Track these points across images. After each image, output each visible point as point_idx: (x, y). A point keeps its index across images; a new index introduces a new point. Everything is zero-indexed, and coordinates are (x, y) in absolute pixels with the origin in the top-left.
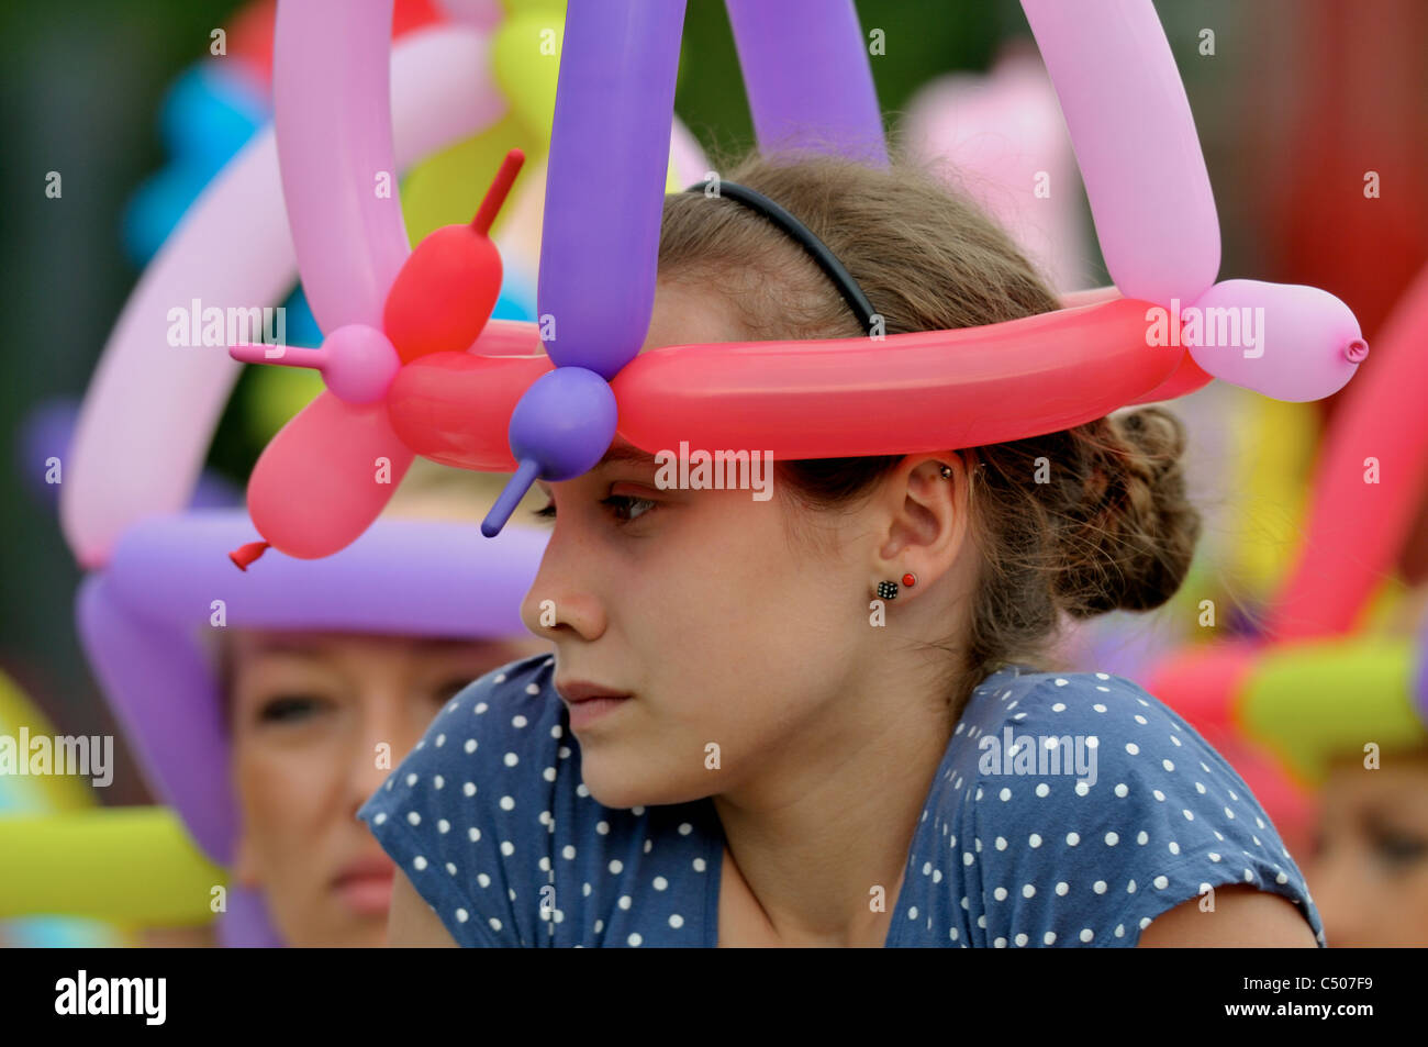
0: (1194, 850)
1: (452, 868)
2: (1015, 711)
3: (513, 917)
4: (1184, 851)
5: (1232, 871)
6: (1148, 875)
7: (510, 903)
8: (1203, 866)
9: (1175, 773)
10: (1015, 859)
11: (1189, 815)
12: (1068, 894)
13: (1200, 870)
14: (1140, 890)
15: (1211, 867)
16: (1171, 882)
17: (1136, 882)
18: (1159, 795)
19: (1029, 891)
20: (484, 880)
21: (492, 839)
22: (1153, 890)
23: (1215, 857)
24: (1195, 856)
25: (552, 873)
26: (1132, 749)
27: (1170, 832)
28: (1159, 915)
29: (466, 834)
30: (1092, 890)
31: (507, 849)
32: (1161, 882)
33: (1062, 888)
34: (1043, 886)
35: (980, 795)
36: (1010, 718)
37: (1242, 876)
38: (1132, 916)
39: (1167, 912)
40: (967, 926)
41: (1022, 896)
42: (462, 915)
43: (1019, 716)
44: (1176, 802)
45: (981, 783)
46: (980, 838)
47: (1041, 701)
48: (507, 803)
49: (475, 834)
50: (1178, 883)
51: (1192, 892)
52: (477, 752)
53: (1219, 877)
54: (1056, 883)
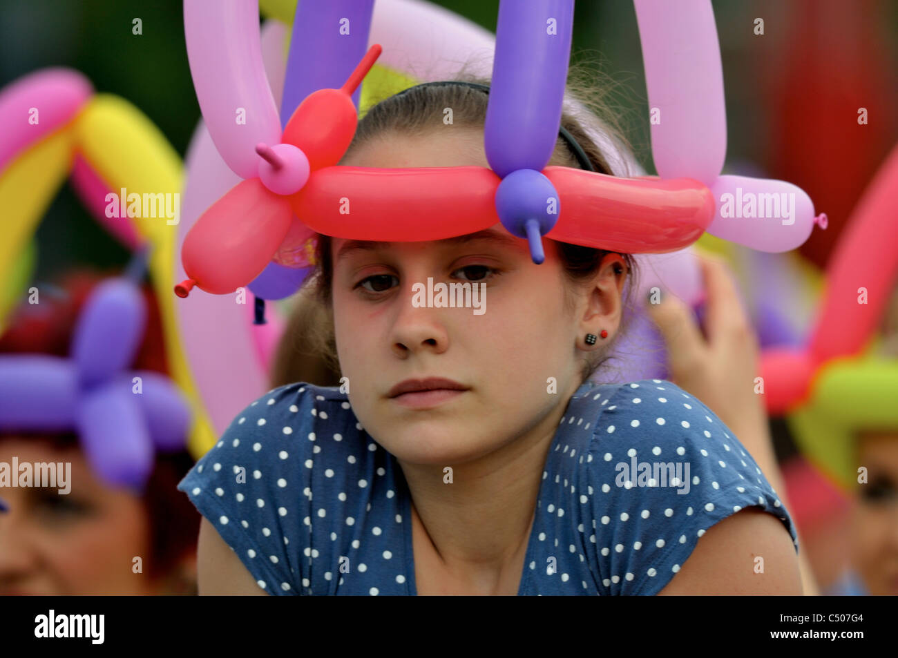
0: (727, 486)
1: (245, 524)
2: (608, 405)
3: (286, 555)
4: (722, 487)
5: (752, 498)
6: (701, 503)
7: (284, 546)
8: (735, 496)
9: (712, 438)
10: (616, 497)
11: (723, 464)
12: (649, 518)
13: (733, 498)
14: (696, 513)
15: (740, 496)
16: (716, 506)
17: (693, 508)
18: (704, 453)
19: (624, 517)
20: (267, 532)
21: (273, 506)
22: (705, 512)
23: (741, 489)
24: (729, 489)
25: (311, 526)
26: (686, 424)
27: (713, 476)
28: (710, 527)
29: (255, 503)
30: (664, 515)
31: (283, 512)
32: (709, 507)
33: (645, 514)
34: (634, 514)
35: (590, 459)
36: (606, 409)
37: (757, 501)
38: (691, 530)
39: (715, 525)
40: (583, 542)
41: (620, 520)
42: (252, 553)
43: (611, 408)
44: (715, 457)
45: (591, 451)
46: (591, 486)
47: (624, 398)
48: (282, 483)
49: (261, 503)
50: (719, 507)
51: (729, 512)
52: (261, 450)
53: (746, 502)
54: (641, 511)
